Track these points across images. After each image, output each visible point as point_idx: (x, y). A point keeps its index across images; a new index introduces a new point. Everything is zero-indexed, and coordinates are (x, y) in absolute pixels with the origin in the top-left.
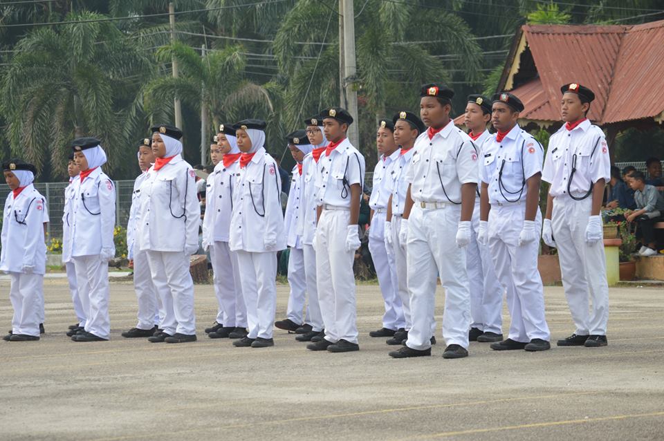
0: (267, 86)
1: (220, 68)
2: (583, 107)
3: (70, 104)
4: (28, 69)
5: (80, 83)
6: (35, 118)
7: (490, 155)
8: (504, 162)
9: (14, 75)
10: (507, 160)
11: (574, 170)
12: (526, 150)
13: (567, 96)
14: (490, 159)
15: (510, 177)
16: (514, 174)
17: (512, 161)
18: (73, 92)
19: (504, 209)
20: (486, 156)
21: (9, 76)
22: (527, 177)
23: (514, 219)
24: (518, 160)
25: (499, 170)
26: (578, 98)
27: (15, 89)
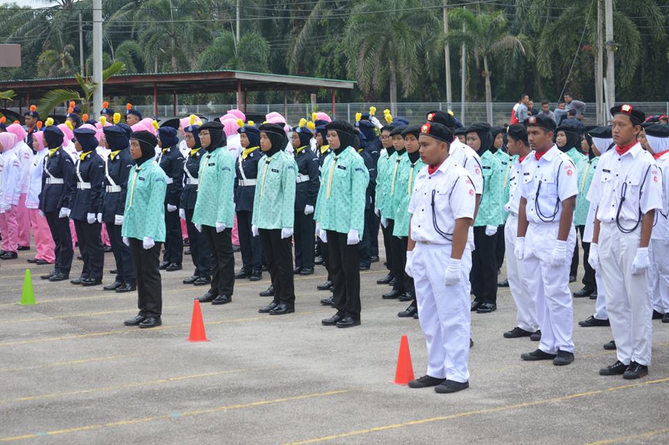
0: (519, 37)
1: (489, 25)
2: (635, 129)
3: (386, 47)
4: (361, 25)
5: (394, 33)
6: (365, 57)
7: (528, 174)
8: (540, 183)
9: (352, 29)
10: (543, 181)
11: (623, 199)
12: (563, 172)
13: (618, 117)
14: (529, 178)
15: (545, 197)
16: (548, 194)
17: (547, 182)
18: (389, 38)
19: (539, 227)
20: (525, 174)
21: (349, 29)
22: (562, 199)
23: (547, 239)
24: (553, 182)
25: (536, 191)
26: (629, 120)
27: (352, 38)
